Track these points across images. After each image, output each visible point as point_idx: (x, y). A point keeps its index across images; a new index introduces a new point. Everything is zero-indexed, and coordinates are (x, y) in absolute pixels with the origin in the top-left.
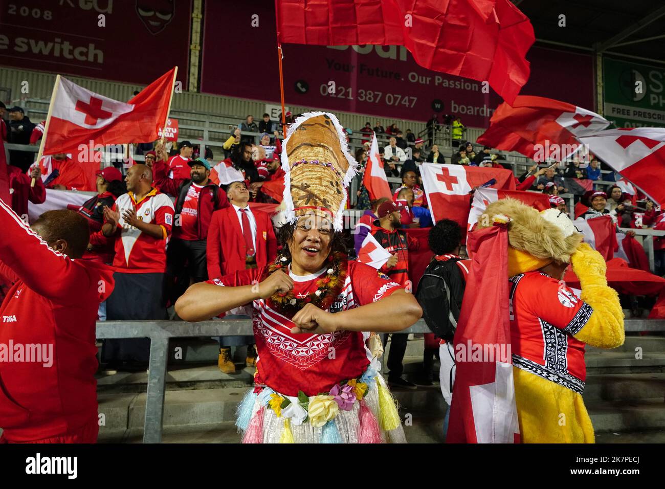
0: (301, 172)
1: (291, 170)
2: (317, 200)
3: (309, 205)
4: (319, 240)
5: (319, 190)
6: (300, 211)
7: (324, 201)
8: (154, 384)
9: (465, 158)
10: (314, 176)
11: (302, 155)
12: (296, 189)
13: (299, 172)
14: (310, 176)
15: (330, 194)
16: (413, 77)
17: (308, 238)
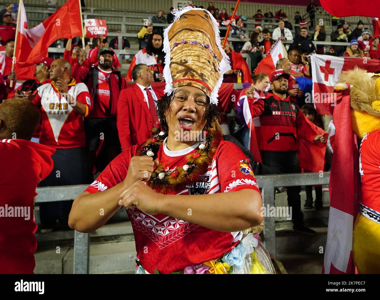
0: (181, 51)
1: (171, 51)
2: (195, 73)
3: (186, 77)
4: (195, 110)
5: (197, 65)
6: (177, 83)
7: (202, 75)
8: (80, 239)
9: (342, 34)
10: (193, 54)
11: (182, 38)
12: (175, 64)
13: (178, 51)
14: (189, 54)
15: (208, 71)
17: (184, 108)
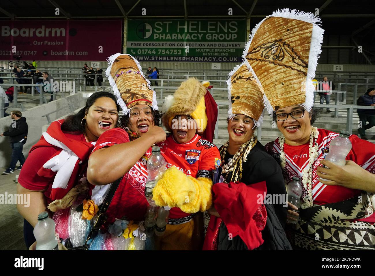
1: (117, 85)
2: (138, 95)
3: (133, 100)
5: (137, 90)
6: (129, 105)
7: (142, 95)
12: (123, 94)
15: (145, 91)
16: (35, 43)
